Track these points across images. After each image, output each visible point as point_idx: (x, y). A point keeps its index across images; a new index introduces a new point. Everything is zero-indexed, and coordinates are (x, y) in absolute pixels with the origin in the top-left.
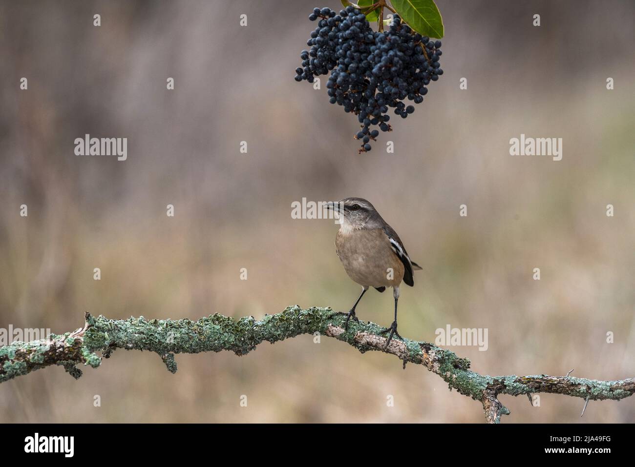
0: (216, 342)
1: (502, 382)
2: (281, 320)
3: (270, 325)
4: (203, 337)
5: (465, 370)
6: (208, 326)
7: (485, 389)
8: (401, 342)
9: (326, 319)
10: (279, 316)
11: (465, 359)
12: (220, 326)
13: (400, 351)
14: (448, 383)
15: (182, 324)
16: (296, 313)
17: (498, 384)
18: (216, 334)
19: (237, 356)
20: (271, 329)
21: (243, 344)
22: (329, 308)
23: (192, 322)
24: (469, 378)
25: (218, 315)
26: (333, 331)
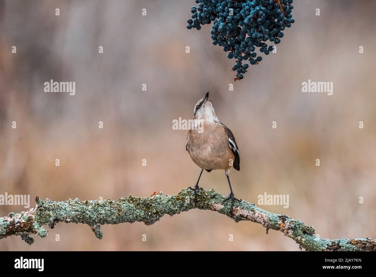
0: (131, 216)
1: (338, 244)
2: (178, 199)
3: (170, 203)
4: (121, 213)
5: (311, 235)
6: (124, 205)
7: (325, 249)
8: (265, 215)
9: (210, 198)
10: (176, 196)
11: (311, 227)
12: (134, 204)
13: (264, 221)
14: (299, 244)
15: (106, 203)
16: (188, 194)
17: (335, 245)
18: (131, 210)
19: (146, 225)
20: (171, 206)
21: (151, 217)
22: (213, 190)
23: (114, 202)
24: (314, 241)
25: (132, 196)
26: (215, 206)
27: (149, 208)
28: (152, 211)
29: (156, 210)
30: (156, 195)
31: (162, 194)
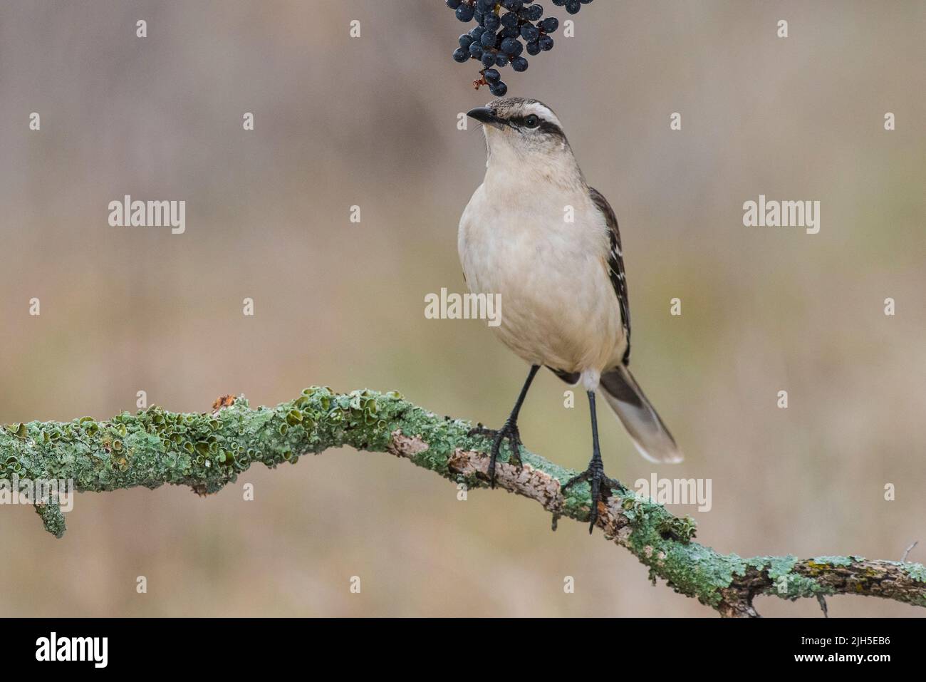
0: (151, 470)
1: (765, 573)
2: (292, 422)
3: (268, 432)
4: (123, 461)
5: (686, 543)
6: (133, 436)
7: (727, 585)
8: (549, 476)
9: (388, 421)
10: (287, 411)
11: (686, 520)
12: (161, 436)
13: (545, 496)
14: (649, 568)
15: (78, 432)
16: (324, 406)
17: (755, 577)
18: (151, 454)
19: (197, 495)
20: (270, 441)
21: (210, 474)
22: (397, 394)
23: (101, 425)
24: (693, 562)
25: (156, 410)
26: (402, 445)
27: (206, 447)
28: (216, 455)
29: (226, 454)
30: (226, 406)
31: (244, 404)
